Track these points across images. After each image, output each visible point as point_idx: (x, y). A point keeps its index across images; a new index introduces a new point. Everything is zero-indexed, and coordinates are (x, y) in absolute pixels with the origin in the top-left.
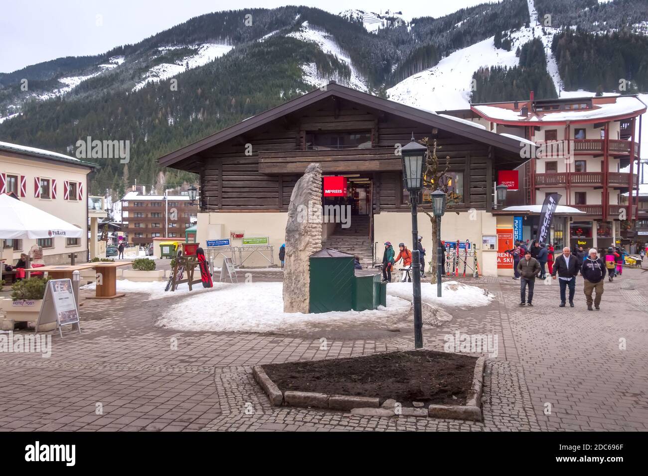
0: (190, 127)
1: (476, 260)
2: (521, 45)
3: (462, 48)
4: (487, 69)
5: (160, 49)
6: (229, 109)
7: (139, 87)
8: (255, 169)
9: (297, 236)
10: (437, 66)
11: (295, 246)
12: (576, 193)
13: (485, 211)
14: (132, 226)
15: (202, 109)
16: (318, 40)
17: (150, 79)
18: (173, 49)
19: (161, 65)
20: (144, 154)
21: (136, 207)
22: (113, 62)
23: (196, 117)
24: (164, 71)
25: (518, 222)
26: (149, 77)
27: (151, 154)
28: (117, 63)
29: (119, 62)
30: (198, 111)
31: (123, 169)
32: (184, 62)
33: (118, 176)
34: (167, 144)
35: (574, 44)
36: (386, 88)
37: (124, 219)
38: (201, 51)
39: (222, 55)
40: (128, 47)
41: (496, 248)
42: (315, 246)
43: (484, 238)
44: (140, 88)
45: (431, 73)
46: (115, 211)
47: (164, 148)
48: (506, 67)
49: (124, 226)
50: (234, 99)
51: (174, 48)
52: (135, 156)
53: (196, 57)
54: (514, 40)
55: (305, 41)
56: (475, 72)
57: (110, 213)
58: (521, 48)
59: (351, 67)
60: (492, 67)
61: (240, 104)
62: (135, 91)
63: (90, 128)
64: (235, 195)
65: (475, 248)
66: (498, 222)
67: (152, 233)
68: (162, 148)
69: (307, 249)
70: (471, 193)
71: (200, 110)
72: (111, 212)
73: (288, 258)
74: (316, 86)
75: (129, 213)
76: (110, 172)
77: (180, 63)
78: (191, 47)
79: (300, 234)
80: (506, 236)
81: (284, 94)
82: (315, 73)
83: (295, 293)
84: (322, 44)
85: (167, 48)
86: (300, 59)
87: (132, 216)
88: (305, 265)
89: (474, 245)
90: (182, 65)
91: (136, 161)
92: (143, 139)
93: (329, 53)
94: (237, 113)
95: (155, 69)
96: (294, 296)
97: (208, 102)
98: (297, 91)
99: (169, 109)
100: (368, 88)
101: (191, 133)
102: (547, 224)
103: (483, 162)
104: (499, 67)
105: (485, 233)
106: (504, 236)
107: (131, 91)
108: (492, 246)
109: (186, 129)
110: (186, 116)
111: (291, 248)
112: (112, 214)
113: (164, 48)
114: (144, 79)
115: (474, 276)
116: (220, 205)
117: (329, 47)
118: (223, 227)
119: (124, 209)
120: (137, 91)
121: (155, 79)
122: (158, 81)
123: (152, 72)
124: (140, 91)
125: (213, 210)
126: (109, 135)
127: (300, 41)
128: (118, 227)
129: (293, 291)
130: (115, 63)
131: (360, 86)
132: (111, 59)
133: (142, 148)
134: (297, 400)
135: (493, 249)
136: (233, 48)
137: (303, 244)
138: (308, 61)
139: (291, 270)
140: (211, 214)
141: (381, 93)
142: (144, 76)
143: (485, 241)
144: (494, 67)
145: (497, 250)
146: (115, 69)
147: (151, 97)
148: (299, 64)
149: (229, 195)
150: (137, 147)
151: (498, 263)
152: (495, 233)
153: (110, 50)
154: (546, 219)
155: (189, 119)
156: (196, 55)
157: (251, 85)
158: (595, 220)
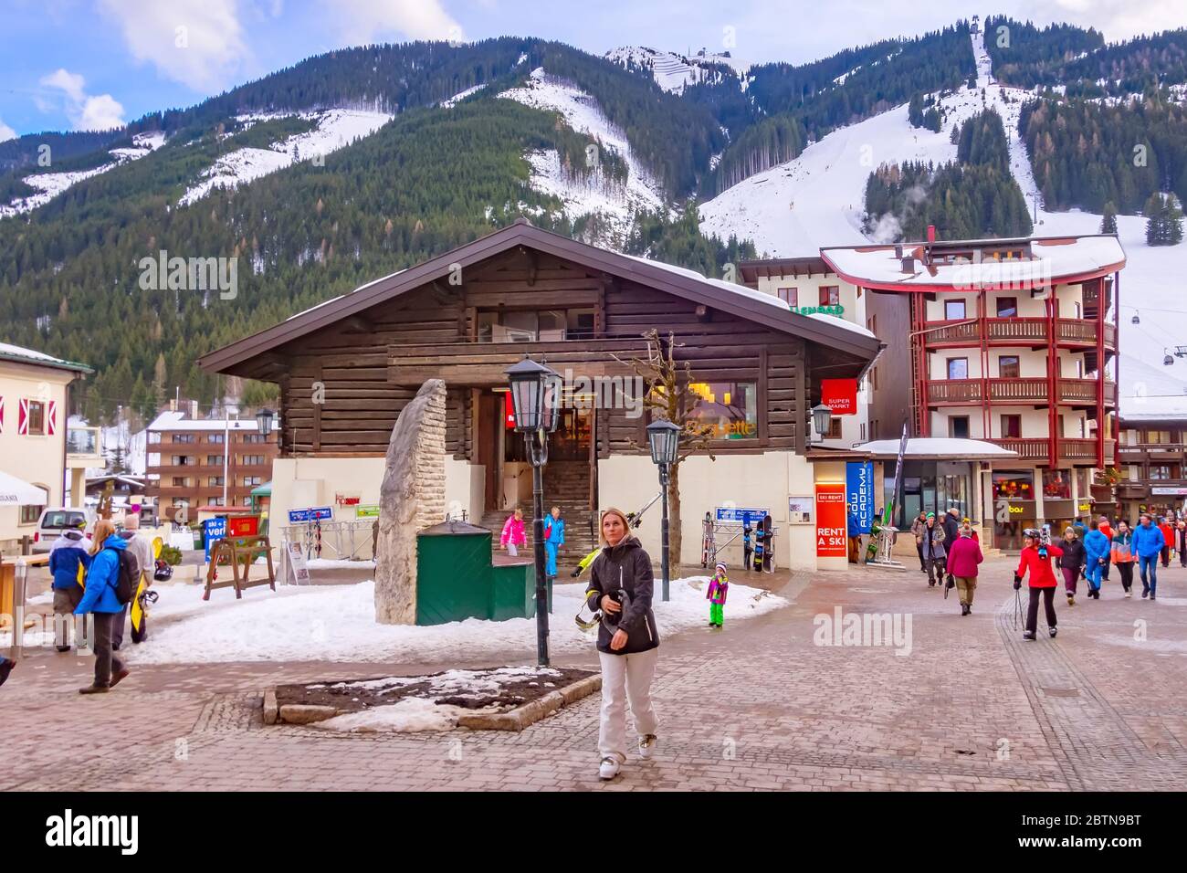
0: (299, 278)
2: (961, 121)
3: (847, 125)
4: (895, 167)
5: (240, 119)
6: (380, 242)
7: (194, 195)
8: (381, 377)
9: (398, 500)
10: (799, 159)
11: (394, 516)
12: (1002, 416)
13: (794, 453)
14: (168, 484)
15: (324, 241)
16: (564, 106)
17: (218, 181)
18: (266, 118)
19: (241, 151)
20: (201, 333)
21: (177, 444)
22: (142, 144)
23: (312, 257)
24: (247, 163)
26: (214, 175)
27: (214, 334)
28: (149, 147)
29: (153, 144)
30: (315, 245)
31: (154, 365)
32: (290, 146)
33: (144, 378)
34: (250, 313)
35: (1061, 120)
36: (697, 203)
37: (150, 470)
38: (325, 125)
39: (367, 134)
40: (173, 114)
41: (814, 519)
42: (431, 515)
43: (792, 502)
44: (196, 198)
45: (788, 172)
46: (134, 453)
47: (243, 322)
48: (931, 164)
49: (153, 483)
50: (389, 223)
51: (270, 117)
52: (182, 338)
53: (314, 136)
54: (947, 112)
55: (537, 107)
56: (872, 174)
57: (122, 456)
58: (960, 128)
59: (629, 160)
60: (905, 164)
61: (405, 232)
62: (185, 204)
63: (87, 281)
64: (345, 424)
66: (816, 473)
67: (209, 498)
68: (239, 320)
69: (413, 521)
70: (770, 419)
71: (321, 243)
72: (126, 455)
73: (384, 536)
74: (559, 196)
75: (162, 456)
76: (126, 370)
77: (282, 148)
78: (303, 116)
79: (402, 497)
80: (832, 498)
81: (494, 213)
82: (558, 171)
83: (394, 595)
84: (571, 114)
85: (255, 117)
86: (527, 144)
87: (168, 462)
88: (411, 549)
90: (285, 152)
91: (182, 349)
92: (199, 304)
93: (584, 132)
94: (395, 250)
95: (228, 159)
96: (393, 600)
97: (336, 228)
98: (520, 207)
99: (255, 242)
100: (663, 200)
101: (300, 291)
103: (790, 364)
104: (918, 164)
105: (793, 493)
106: (829, 497)
107: (176, 204)
108: (806, 515)
109: (290, 282)
110: (291, 256)
111: (388, 520)
112: (129, 458)
113: (247, 117)
114: (205, 179)
116: (317, 444)
117: (584, 119)
118: (322, 485)
119: (151, 448)
120: (189, 203)
121: (229, 181)
122: (235, 185)
123: (222, 165)
124: (195, 204)
125: (303, 453)
126: (128, 293)
127: (528, 106)
128: (138, 487)
129: (391, 591)
130: (145, 147)
131: (648, 197)
132: (136, 139)
133: (197, 321)
134: (296, 716)
135: (808, 520)
136: (390, 120)
137: (407, 513)
138: (543, 146)
139: (387, 557)
140: (299, 460)
141: (687, 211)
142: (205, 174)
143: (793, 508)
144: (909, 163)
145: (816, 523)
146: (144, 158)
147: (219, 218)
148: (525, 153)
149: (335, 424)
150: (186, 319)
151: (819, 546)
152: (811, 491)
153: (136, 120)
155: (297, 261)
156: (313, 131)
157: (425, 194)
158: (1038, 467)
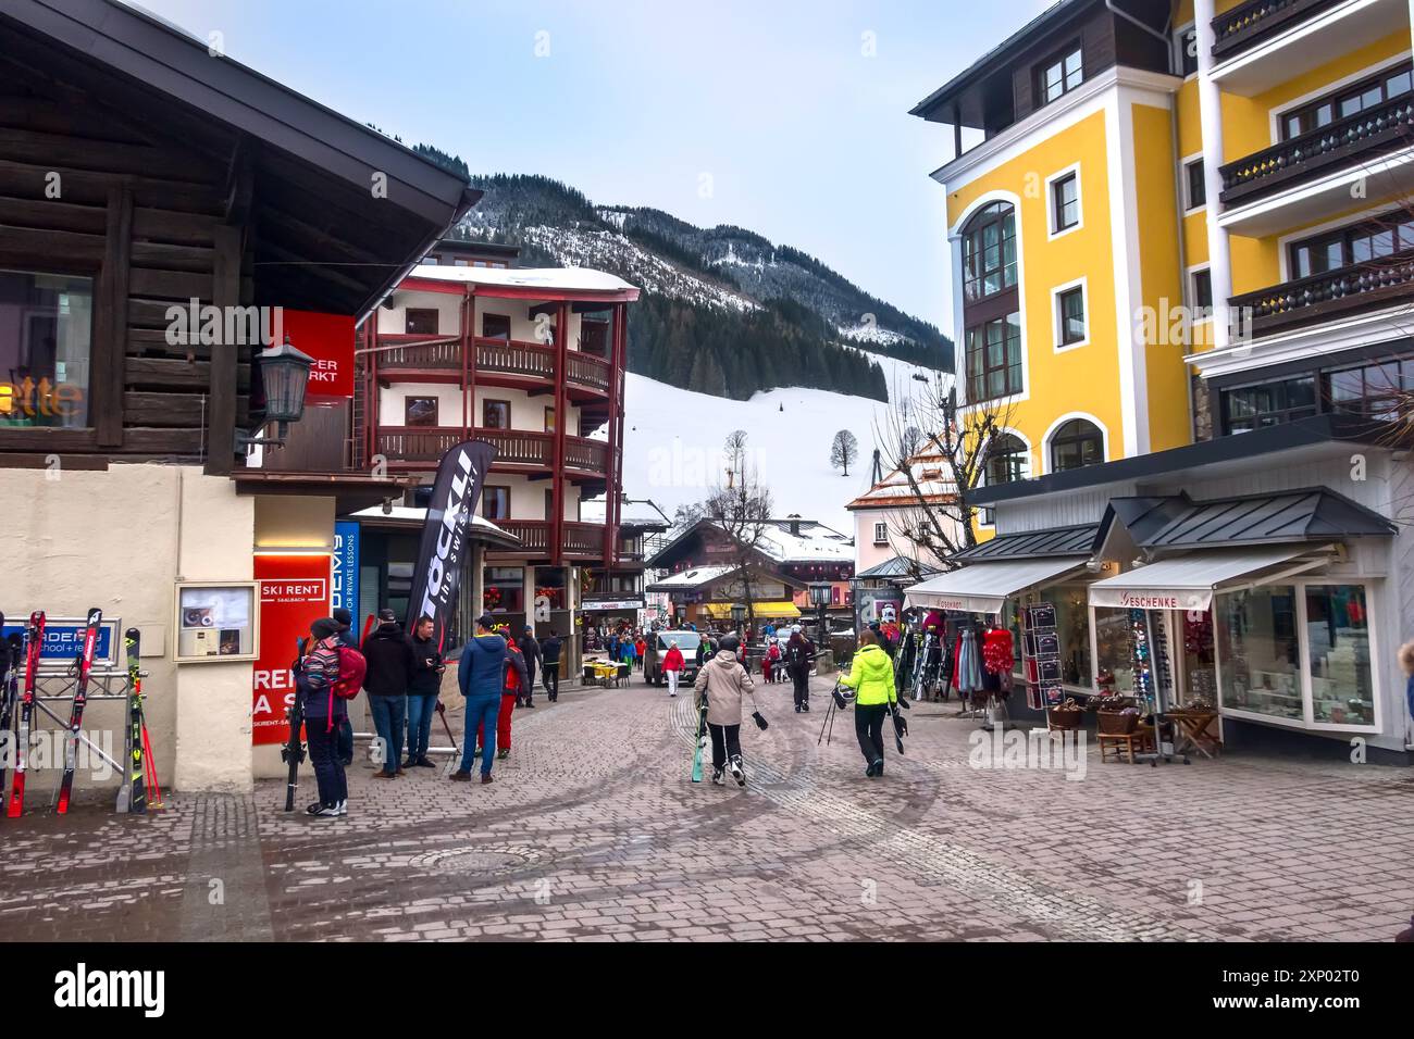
1: (136, 714)
13: (202, 468)
25: (345, 542)
41: (251, 648)
43: (191, 602)
65: (133, 651)
66: (262, 526)
70: (133, 378)
80: (296, 590)
89: (134, 635)
102: (451, 550)
103: (201, 236)
105: (194, 574)
106: (289, 590)
108: (230, 638)
115: (122, 807)
135: (235, 651)
143: (193, 617)
145: (256, 655)
151: (259, 717)
152: (246, 573)
154: (447, 530)
158: (531, 562)
